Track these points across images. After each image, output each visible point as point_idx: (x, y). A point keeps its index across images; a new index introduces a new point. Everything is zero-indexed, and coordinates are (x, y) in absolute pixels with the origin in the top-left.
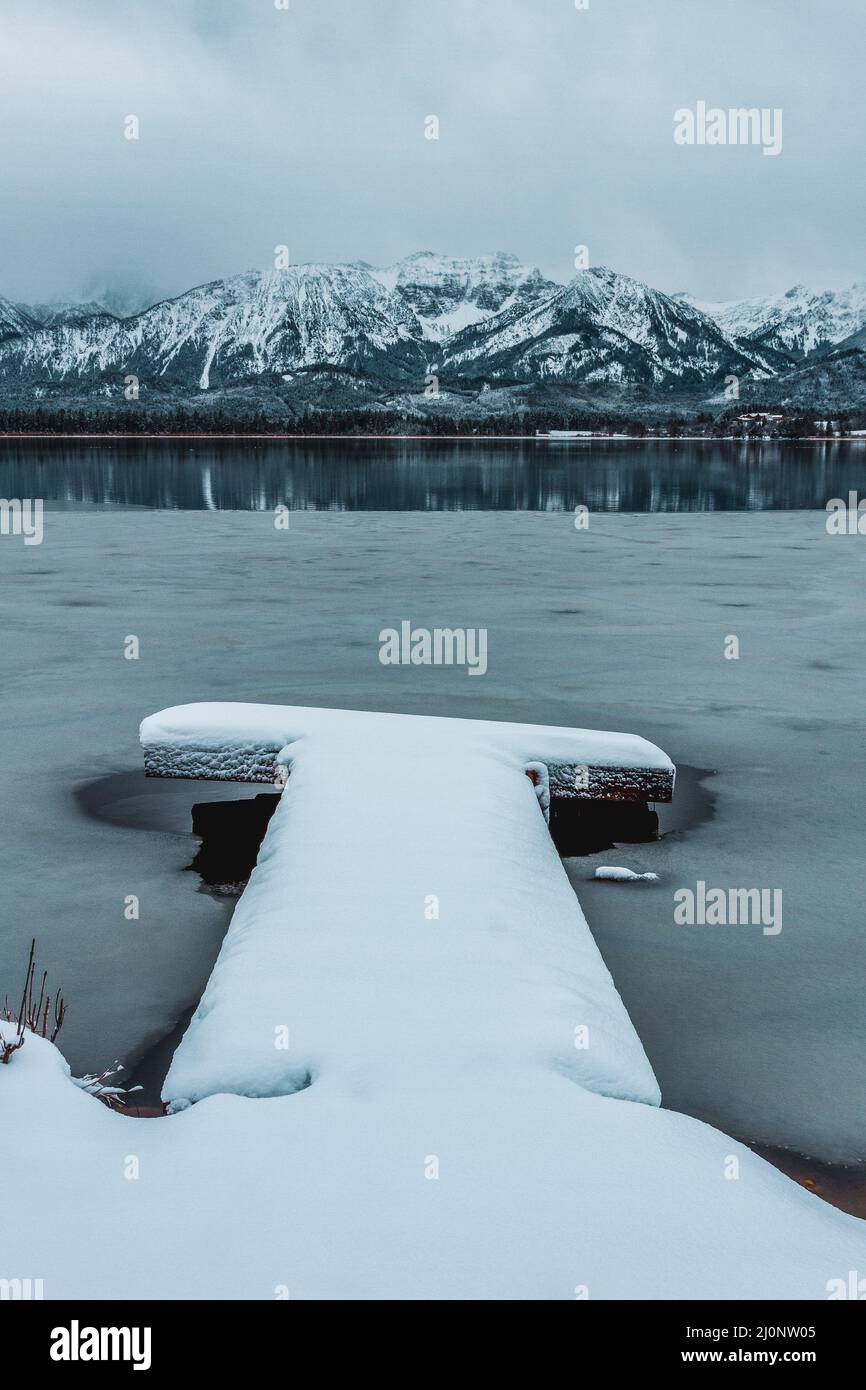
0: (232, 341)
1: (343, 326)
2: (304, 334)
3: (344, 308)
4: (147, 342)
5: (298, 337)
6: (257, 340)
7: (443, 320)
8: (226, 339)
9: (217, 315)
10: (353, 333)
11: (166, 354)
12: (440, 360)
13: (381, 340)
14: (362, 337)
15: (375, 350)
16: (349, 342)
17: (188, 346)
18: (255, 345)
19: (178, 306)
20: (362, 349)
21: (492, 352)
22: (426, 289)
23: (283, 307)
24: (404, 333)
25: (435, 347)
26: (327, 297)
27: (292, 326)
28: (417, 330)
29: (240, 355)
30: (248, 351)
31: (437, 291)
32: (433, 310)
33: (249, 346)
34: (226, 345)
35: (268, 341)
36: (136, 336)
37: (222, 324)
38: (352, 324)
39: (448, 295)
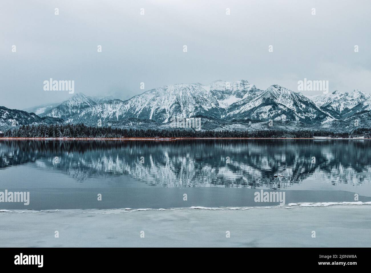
0: (159, 108)
1: (194, 103)
2: (182, 106)
3: (194, 98)
4: (131, 108)
5: (180, 106)
6: (167, 108)
7: (225, 101)
8: (157, 107)
9: (154, 100)
10: (198, 105)
11: (138, 112)
12: (225, 114)
13: (206, 107)
14: (200, 107)
15: (205, 111)
16: (196, 108)
17: (145, 109)
18: (166, 109)
19: (141, 97)
20: (200, 110)
21: (243, 111)
22: (220, 91)
23: (175, 97)
24: (213, 105)
25: (223, 110)
26: (189, 94)
27: (178, 103)
28: (217, 104)
29: (162, 112)
30: (164, 111)
31: (223, 92)
32: (222, 98)
33: (165, 109)
34: (157, 109)
35: (170, 108)
36: (127, 107)
37: (155, 103)
38: (197, 103)
39: (227, 93)
